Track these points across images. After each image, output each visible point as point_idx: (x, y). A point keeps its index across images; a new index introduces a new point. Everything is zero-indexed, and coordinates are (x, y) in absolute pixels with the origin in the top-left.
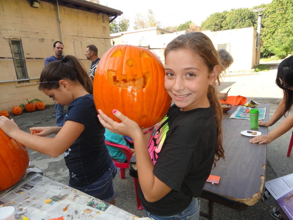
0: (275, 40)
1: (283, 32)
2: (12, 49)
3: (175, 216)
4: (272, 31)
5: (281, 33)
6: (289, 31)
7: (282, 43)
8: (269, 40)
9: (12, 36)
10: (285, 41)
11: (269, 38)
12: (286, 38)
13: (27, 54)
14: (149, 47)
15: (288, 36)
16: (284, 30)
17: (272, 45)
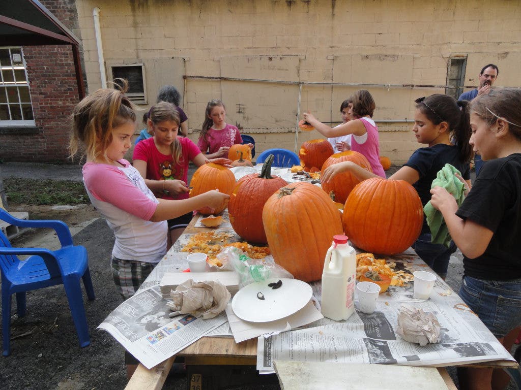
2: (449, 73)
3: (486, 282)
9: (455, 53)
13: (470, 80)
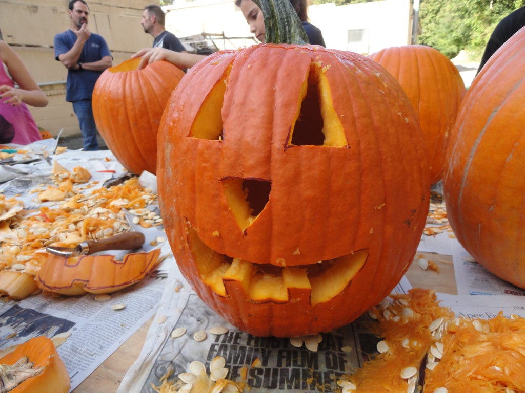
0: (440, 25)
1: (453, 10)
4: (435, 8)
5: (450, 12)
6: (463, 8)
7: (452, 31)
8: (429, 25)
10: (456, 27)
11: (430, 22)
12: (459, 21)
13: (9, 36)
14: (223, 35)
15: (462, 17)
16: (455, 7)
17: (434, 34)
